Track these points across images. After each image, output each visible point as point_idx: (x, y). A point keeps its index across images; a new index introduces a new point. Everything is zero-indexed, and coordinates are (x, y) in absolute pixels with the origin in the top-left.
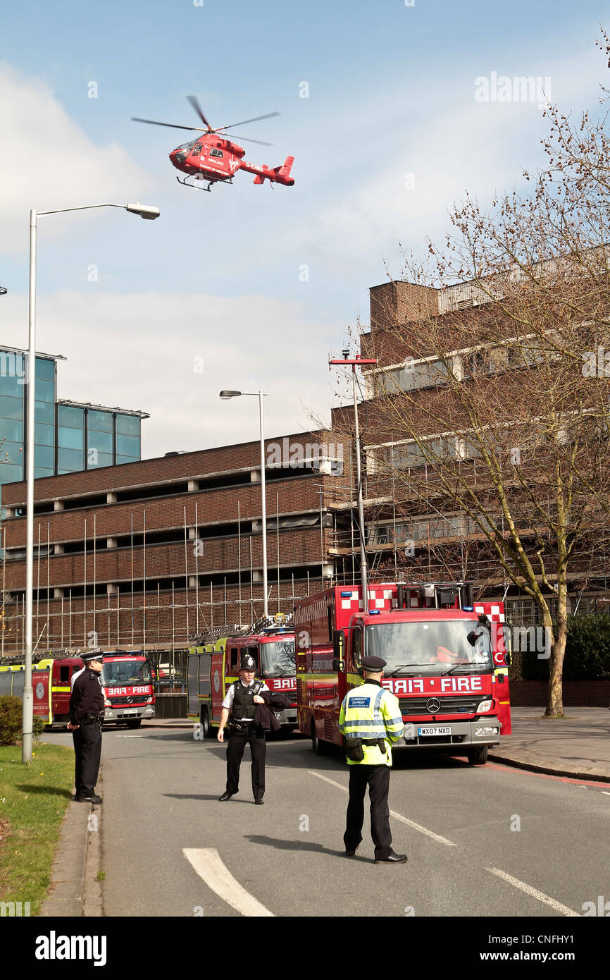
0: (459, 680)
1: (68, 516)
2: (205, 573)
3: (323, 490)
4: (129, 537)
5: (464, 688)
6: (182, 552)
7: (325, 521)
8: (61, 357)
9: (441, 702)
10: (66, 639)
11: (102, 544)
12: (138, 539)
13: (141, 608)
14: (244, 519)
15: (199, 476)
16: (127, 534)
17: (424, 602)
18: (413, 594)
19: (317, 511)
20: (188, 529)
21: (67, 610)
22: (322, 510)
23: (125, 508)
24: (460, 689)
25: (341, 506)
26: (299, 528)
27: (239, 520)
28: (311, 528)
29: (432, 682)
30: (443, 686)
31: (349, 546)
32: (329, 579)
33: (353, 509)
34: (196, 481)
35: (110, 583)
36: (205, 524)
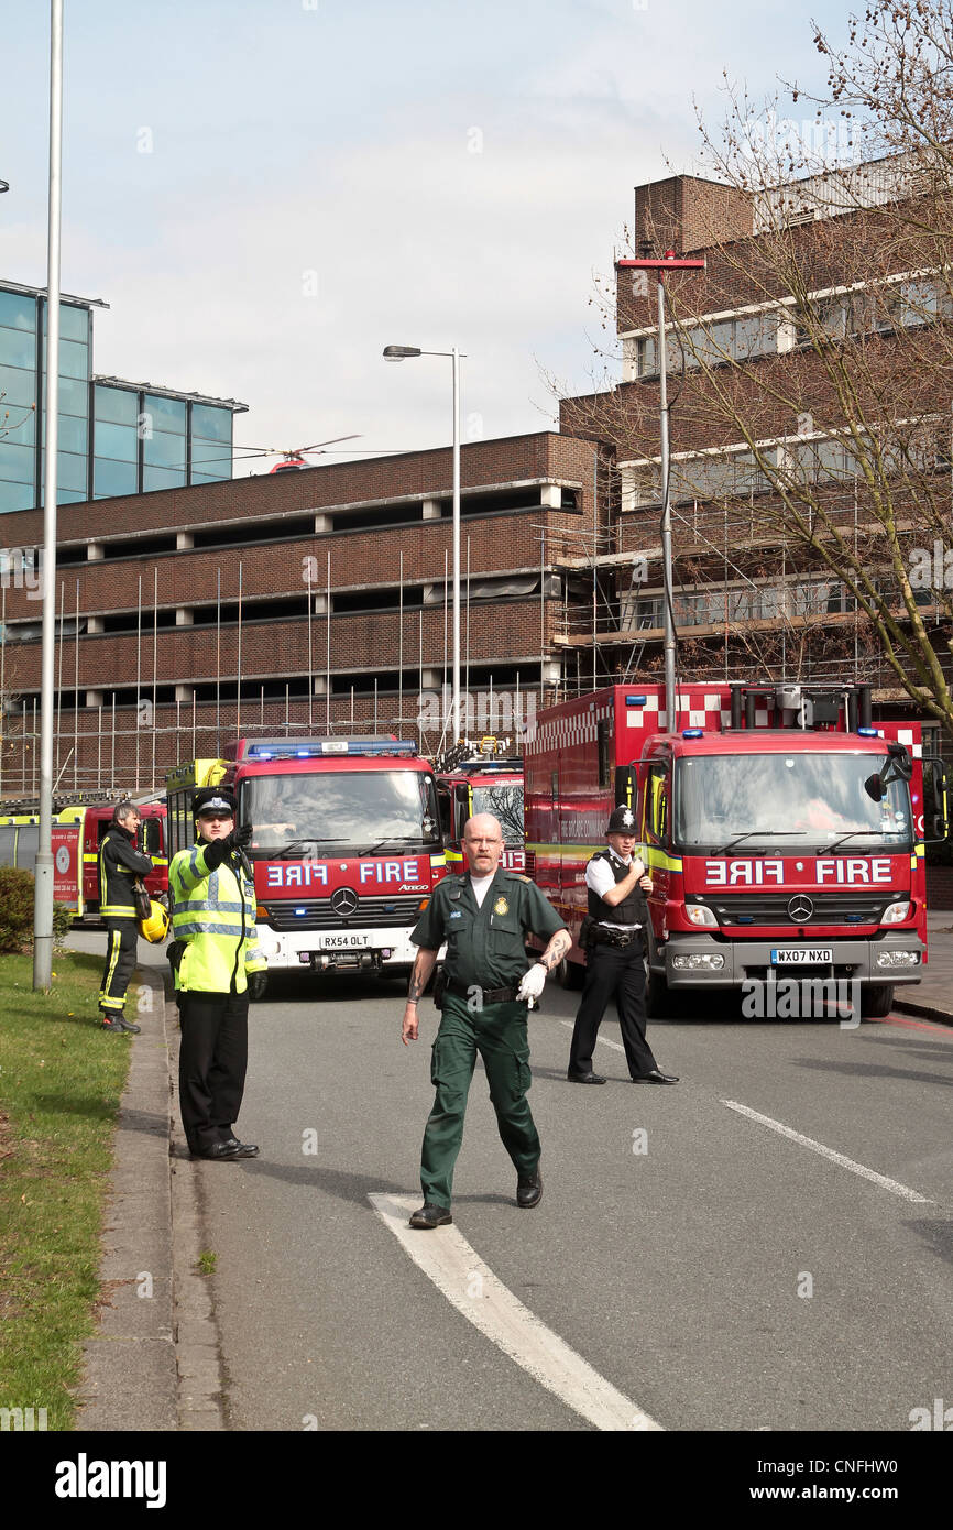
0: (851, 863)
1: (111, 569)
2: (341, 672)
3: (547, 536)
4: (213, 609)
5: (858, 878)
6: (303, 634)
7: (548, 588)
8: (100, 303)
9: (815, 903)
10: (106, 776)
11: (167, 618)
12: (229, 612)
13: (232, 727)
14: (410, 582)
15: (334, 508)
16: (212, 602)
17: (781, 718)
18: (760, 702)
19: (534, 570)
20: (313, 597)
21: (107, 727)
22: (543, 569)
23: (207, 558)
24: (851, 879)
25: (578, 563)
26: (505, 599)
27: (401, 584)
28: (525, 599)
29: (800, 866)
30: (820, 873)
31: (588, 631)
32: (553, 687)
33: (598, 569)
34: (329, 516)
35: (180, 685)
36: (343, 589)
